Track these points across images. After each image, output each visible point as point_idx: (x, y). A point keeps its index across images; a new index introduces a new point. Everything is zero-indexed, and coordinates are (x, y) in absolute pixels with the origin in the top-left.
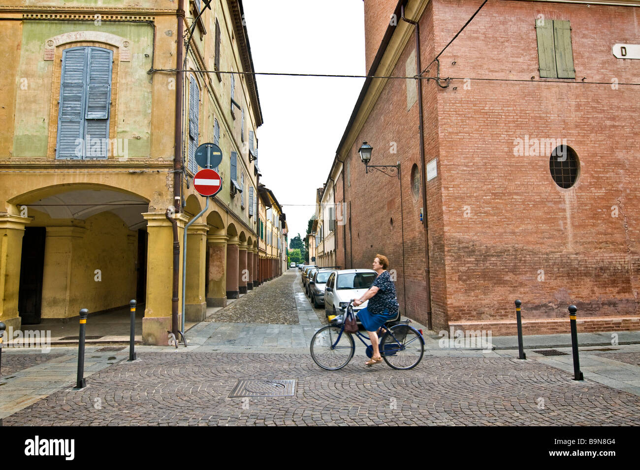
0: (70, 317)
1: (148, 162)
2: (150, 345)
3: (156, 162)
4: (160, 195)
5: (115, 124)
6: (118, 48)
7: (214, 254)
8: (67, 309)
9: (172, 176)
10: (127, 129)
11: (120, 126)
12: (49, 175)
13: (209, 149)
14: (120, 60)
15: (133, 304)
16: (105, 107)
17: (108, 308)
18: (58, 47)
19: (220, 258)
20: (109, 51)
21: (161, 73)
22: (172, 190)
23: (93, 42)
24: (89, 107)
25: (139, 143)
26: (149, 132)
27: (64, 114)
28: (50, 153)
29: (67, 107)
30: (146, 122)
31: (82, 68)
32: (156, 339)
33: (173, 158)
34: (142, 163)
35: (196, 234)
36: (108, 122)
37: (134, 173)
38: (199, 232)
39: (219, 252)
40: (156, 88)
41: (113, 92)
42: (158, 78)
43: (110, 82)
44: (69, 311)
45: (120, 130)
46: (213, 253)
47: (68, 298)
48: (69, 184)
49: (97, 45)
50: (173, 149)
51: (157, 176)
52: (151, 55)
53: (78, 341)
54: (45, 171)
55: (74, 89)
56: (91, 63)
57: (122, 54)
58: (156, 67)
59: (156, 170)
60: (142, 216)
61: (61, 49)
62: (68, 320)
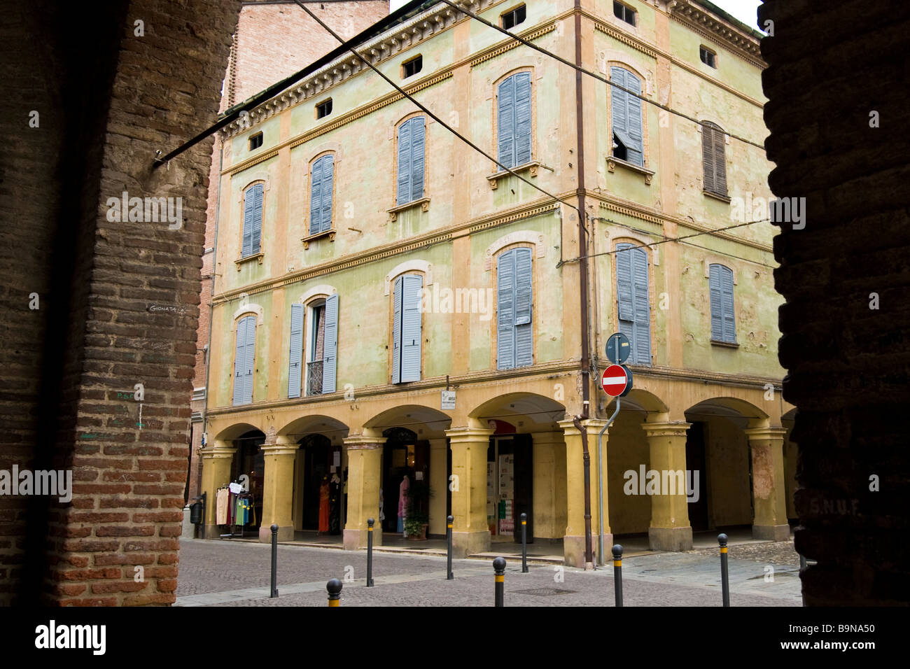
0: (557, 537)
1: (560, 365)
2: (570, 566)
3: (567, 365)
4: (572, 400)
5: (536, 328)
6: (535, 244)
7: (758, 458)
8: (553, 528)
9: (581, 377)
10: (546, 331)
11: (540, 328)
12: (493, 387)
13: (617, 340)
14: (537, 257)
15: (523, 517)
16: (528, 310)
17: (622, 532)
18: (493, 255)
19: (766, 464)
20: (528, 249)
21: (568, 264)
22: (581, 393)
23: (517, 243)
24: (518, 312)
25: (555, 344)
26: (562, 331)
27: (501, 323)
28: (493, 364)
29: (502, 315)
30: (560, 320)
31: (511, 272)
32: (575, 560)
33: (581, 357)
34: (557, 366)
35: (662, 436)
36: (532, 326)
37: (551, 378)
38: (666, 433)
39: (763, 455)
40: (564, 281)
41: (533, 293)
42: (566, 269)
43: (531, 283)
44: (556, 530)
45: (540, 333)
46: (757, 456)
47: (554, 516)
48: (507, 395)
49: (520, 245)
50: (581, 348)
51: (569, 378)
52: (560, 246)
53: (521, 557)
54: (489, 383)
55: (507, 295)
56: (517, 266)
57: (538, 251)
58: (564, 260)
59: (567, 373)
60: (558, 425)
61: (496, 256)
62: (556, 541)
